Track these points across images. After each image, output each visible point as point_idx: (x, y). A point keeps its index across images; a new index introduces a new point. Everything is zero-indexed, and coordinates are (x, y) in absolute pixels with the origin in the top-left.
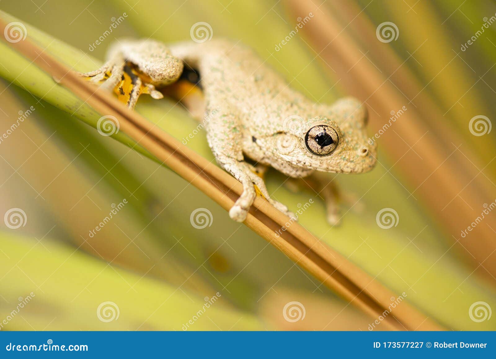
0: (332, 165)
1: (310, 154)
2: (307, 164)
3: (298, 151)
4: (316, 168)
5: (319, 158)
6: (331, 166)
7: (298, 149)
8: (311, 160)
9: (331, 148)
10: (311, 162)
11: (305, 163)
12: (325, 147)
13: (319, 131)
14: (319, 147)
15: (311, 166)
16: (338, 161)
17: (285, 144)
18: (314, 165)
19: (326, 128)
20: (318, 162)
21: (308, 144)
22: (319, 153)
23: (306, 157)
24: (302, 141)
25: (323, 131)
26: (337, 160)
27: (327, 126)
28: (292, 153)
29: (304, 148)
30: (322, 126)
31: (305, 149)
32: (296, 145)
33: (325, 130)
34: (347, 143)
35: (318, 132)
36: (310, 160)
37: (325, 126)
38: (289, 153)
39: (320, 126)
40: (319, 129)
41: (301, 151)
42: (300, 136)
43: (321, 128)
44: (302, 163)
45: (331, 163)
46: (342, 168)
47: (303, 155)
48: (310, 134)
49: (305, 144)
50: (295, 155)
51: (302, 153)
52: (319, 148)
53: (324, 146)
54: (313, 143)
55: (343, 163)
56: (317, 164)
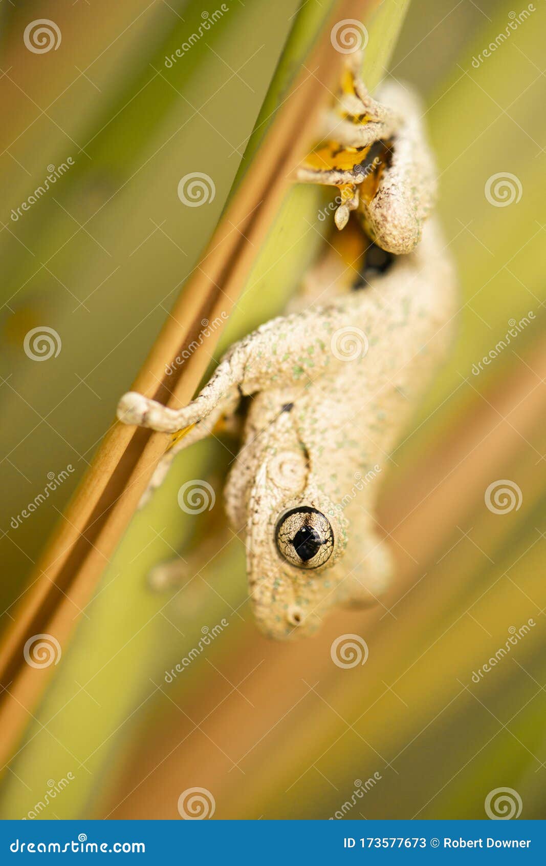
0: (262, 565)
1: (275, 520)
2: (256, 516)
3: (278, 497)
4: (251, 535)
5: (272, 537)
6: (259, 563)
7: (282, 495)
8: (265, 523)
9: (294, 558)
10: (261, 522)
11: (256, 512)
12: (293, 548)
13: (322, 532)
14: (292, 536)
15: (253, 524)
16: (270, 574)
17: (287, 468)
18: (255, 530)
19: (329, 544)
20: (262, 537)
21: (293, 515)
22: (279, 536)
23: (269, 512)
24: (297, 502)
25: (322, 537)
26: (272, 571)
27: (333, 544)
28: (271, 484)
29: (284, 507)
30: (332, 536)
31: (284, 509)
32: (288, 490)
33: (326, 541)
34: (308, 584)
35: (319, 529)
36: (263, 521)
37: (333, 541)
38: (271, 479)
39: (332, 532)
40: (326, 530)
41: (278, 500)
42: (306, 496)
43: (328, 534)
44: (256, 507)
45: (265, 561)
46: (259, 582)
47: (272, 506)
48: (314, 514)
49: (292, 508)
50: (269, 491)
51: (274, 503)
52: (290, 537)
53: (294, 545)
54: (295, 524)
55: (267, 583)
56: (258, 535)
